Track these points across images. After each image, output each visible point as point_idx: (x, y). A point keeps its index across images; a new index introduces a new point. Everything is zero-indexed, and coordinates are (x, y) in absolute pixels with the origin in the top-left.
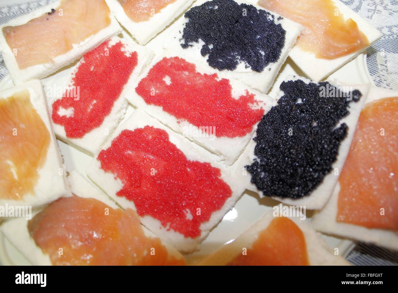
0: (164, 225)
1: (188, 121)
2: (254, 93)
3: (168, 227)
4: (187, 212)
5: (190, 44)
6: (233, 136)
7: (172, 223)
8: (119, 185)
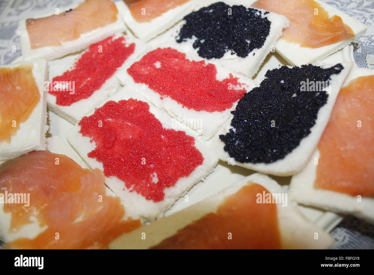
0: (128, 186)
1: (170, 97)
2: (237, 77)
3: (131, 189)
4: (154, 176)
5: (184, 39)
6: (212, 111)
7: (137, 185)
8: (92, 147)
